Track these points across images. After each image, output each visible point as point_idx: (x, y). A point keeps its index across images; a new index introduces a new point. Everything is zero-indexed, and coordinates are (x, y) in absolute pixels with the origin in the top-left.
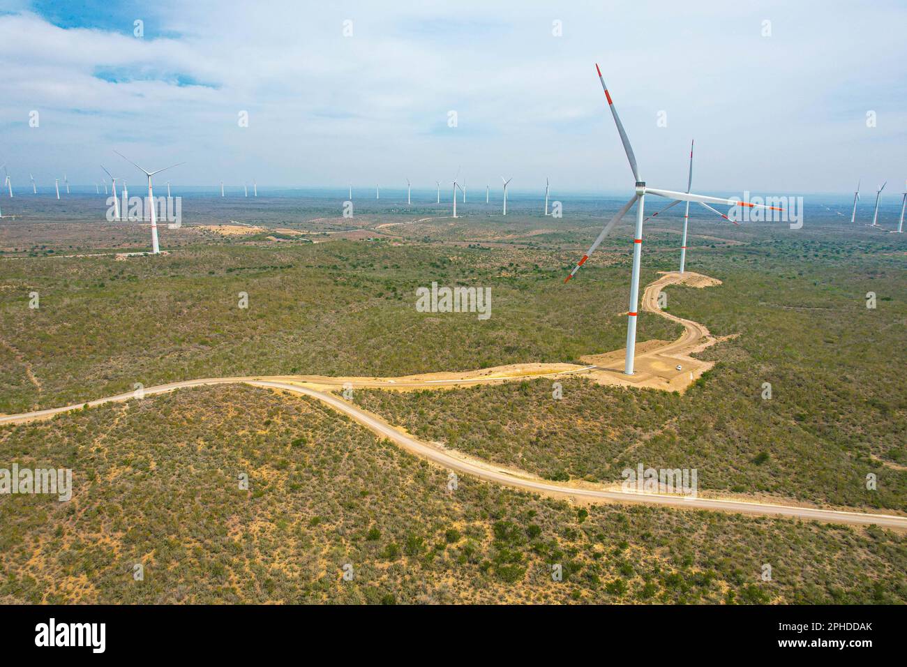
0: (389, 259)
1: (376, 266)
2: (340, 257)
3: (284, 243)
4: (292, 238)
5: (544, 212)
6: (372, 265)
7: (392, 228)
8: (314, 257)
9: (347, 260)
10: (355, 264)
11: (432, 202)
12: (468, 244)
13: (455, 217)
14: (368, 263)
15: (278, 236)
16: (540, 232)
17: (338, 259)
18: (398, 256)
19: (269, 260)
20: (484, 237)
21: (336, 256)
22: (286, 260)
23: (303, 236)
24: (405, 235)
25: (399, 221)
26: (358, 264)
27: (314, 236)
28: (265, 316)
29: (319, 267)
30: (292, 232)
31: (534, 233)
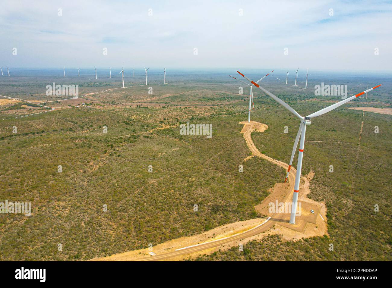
0: (100, 120)
1: (95, 126)
2: (72, 122)
3: (34, 110)
4: (39, 106)
5: (164, 83)
6: (92, 126)
7: (93, 96)
8: (57, 123)
9: (77, 123)
10: (82, 125)
11: (108, 77)
12: (136, 104)
13: (124, 87)
14: (89, 124)
15: (29, 105)
16: (168, 95)
17: (71, 124)
18: (105, 119)
19: (29, 127)
20: (142, 99)
21: (70, 121)
22: (40, 126)
23: (45, 104)
24: (102, 100)
25: (96, 91)
26: (84, 126)
27: (51, 103)
28: (37, 187)
29: (62, 130)
30: (37, 101)
31: (165, 96)
